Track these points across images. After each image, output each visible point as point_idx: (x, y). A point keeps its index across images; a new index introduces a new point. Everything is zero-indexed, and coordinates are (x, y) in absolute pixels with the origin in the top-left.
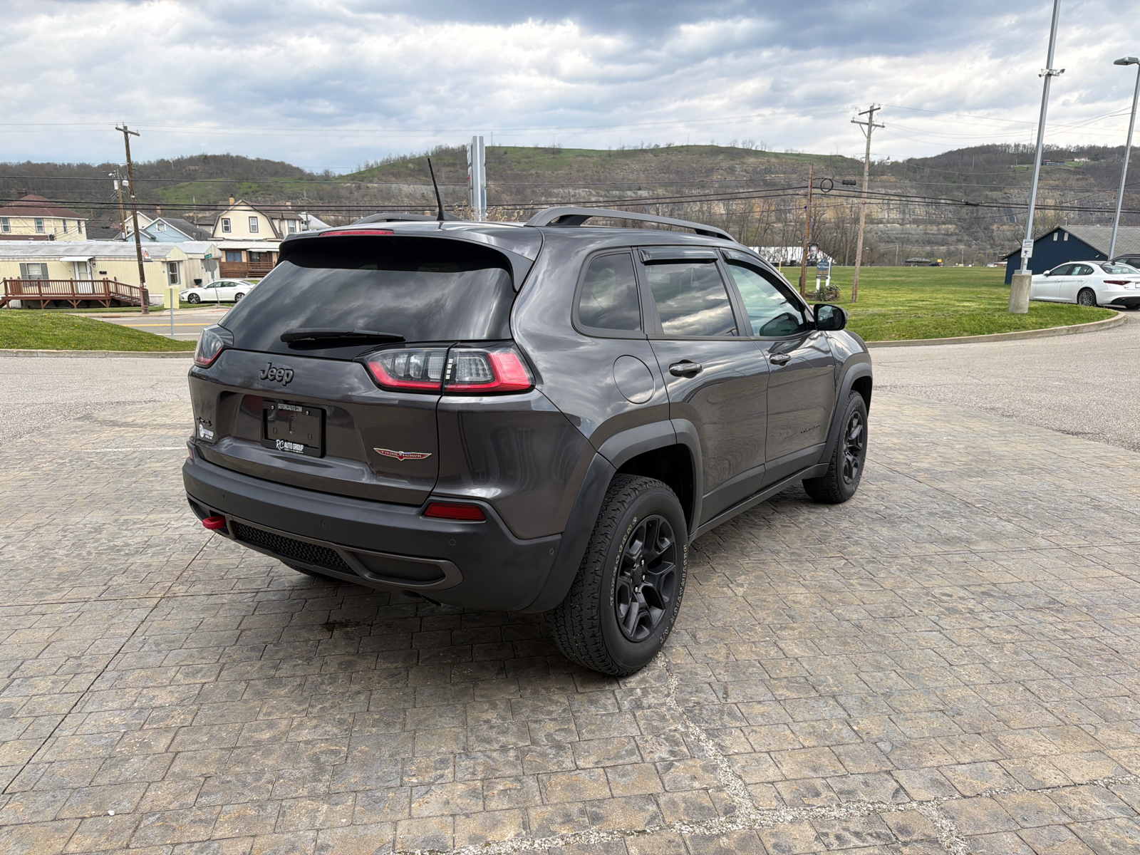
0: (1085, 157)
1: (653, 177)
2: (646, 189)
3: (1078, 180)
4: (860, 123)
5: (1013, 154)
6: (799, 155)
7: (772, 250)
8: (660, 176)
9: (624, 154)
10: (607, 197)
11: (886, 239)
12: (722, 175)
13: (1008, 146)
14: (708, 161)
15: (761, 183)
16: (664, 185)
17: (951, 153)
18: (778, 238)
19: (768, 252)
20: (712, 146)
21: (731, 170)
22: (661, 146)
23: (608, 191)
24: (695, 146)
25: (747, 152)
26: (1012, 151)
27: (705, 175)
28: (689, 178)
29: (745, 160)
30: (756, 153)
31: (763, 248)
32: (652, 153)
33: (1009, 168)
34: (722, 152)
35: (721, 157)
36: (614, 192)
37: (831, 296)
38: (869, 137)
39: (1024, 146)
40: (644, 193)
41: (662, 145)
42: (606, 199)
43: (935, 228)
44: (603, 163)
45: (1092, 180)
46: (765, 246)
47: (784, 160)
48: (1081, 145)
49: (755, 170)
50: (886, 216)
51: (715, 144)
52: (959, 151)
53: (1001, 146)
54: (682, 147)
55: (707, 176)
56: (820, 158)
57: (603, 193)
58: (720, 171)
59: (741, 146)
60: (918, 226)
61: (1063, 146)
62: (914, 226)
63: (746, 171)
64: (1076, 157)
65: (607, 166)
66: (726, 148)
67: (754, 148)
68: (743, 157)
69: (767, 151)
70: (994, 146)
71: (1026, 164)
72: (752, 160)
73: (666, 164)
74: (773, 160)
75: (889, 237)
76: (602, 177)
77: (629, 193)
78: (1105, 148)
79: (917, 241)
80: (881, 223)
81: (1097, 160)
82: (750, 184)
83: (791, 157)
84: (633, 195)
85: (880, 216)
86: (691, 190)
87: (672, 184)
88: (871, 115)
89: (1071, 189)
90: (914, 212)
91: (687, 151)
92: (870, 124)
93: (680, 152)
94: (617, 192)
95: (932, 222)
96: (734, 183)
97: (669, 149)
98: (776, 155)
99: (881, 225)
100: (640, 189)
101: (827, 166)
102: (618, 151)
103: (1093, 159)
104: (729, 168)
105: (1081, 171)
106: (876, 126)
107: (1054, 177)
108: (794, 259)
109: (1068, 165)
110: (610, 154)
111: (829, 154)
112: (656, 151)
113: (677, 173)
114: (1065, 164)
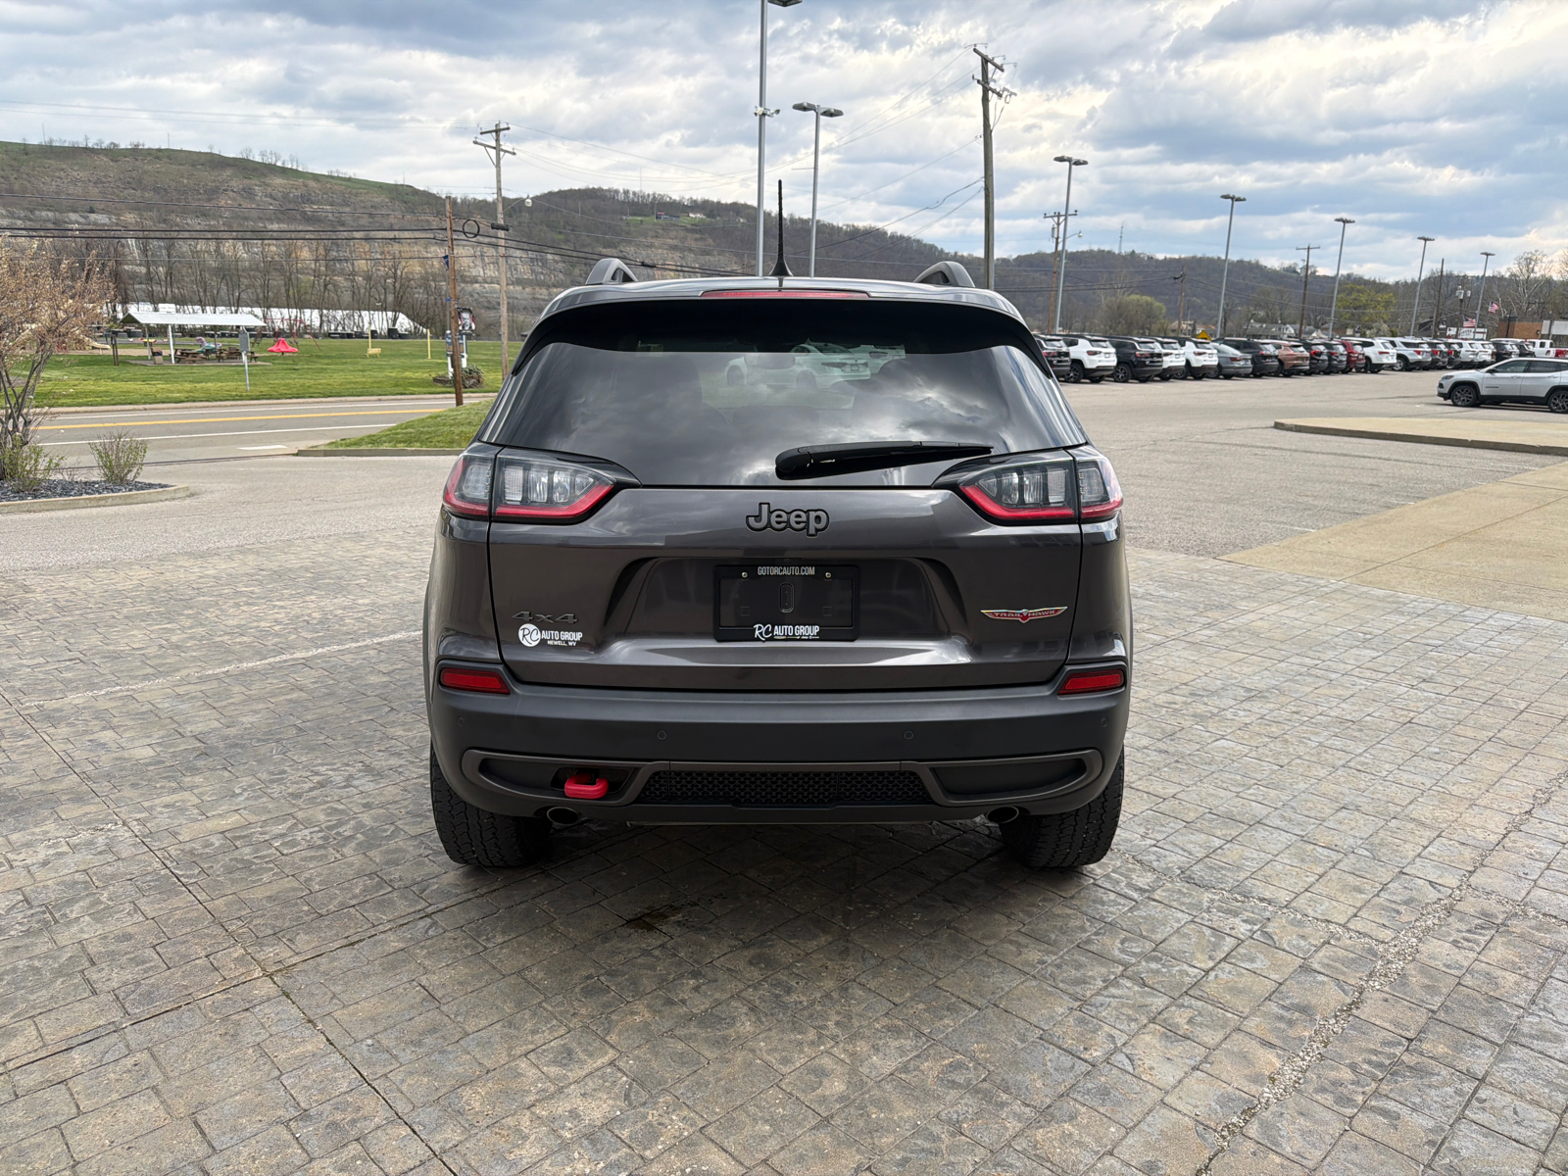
0: (699, 212)
1: (113, 194)
2: (103, 211)
3: (696, 240)
4: (485, 146)
5: (623, 202)
6: (349, 179)
7: (339, 314)
8: (126, 192)
9: (49, 152)
10: (30, 220)
11: (486, 304)
12: (234, 199)
13: (617, 192)
14: (208, 177)
15: (298, 217)
16: (136, 208)
17: (551, 194)
18: (347, 297)
19: (334, 317)
20: (211, 154)
21: (249, 193)
22: (122, 146)
23: (31, 211)
24: (181, 151)
25: (270, 169)
26: (621, 197)
27: (206, 196)
28: (179, 200)
29: (268, 181)
30: (284, 171)
31: (325, 312)
32: (106, 155)
33: (621, 219)
34: (229, 165)
35: (228, 172)
36: (44, 213)
37: (473, 381)
38: (498, 166)
39: (634, 193)
40: (101, 218)
41: (124, 144)
42: (29, 224)
43: (544, 291)
44: (15, 163)
45: (710, 241)
46: (328, 309)
47: (328, 186)
48: (694, 198)
49: (285, 196)
50: (482, 274)
51: (216, 152)
52: (560, 192)
53: (609, 191)
54: (160, 150)
55: (209, 200)
56: (381, 187)
57: (22, 214)
58: (231, 194)
59: (258, 159)
60: (524, 288)
61: (676, 197)
62: (519, 288)
63: (271, 196)
64: (692, 212)
65: (23, 169)
66: (235, 159)
67: (279, 164)
68: (265, 176)
69: (300, 169)
70: (600, 190)
71: (640, 215)
72: (278, 181)
73: (134, 174)
74: (312, 184)
75: (489, 302)
76: (16, 187)
77: (73, 216)
78: (719, 203)
79: (525, 308)
80: (477, 282)
81: (713, 217)
82: (281, 216)
83: (339, 182)
84: (81, 220)
85: (474, 273)
86: (185, 219)
87: (149, 207)
88: (498, 136)
89: (690, 250)
90: (516, 270)
91: (169, 157)
92: (498, 148)
93: (157, 158)
94: (50, 214)
95: (541, 284)
96: (254, 214)
97: (136, 152)
98: (316, 177)
99: (477, 285)
100: (92, 211)
101: (392, 199)
102: (40, 146)
103: (708, 216)
104: (244, 189)
105: (696, 229)
106: (506, 151)
107: (673, 234)
108: (373, 328)
109: (684, 220)
110: (25, 150)
111: (392, 182)
112: (113, 153)
113: (156, 190)
114: (681, 219)
